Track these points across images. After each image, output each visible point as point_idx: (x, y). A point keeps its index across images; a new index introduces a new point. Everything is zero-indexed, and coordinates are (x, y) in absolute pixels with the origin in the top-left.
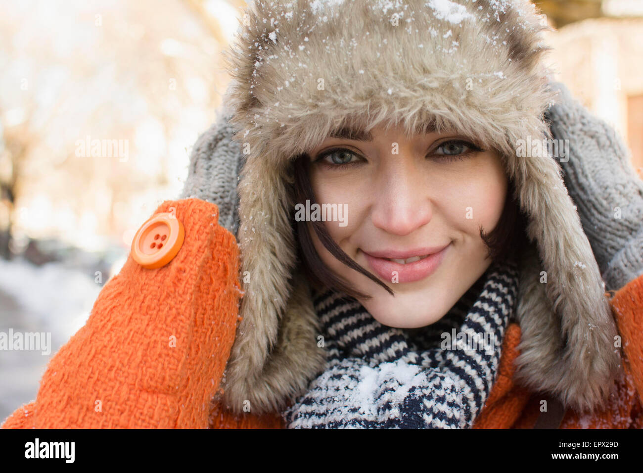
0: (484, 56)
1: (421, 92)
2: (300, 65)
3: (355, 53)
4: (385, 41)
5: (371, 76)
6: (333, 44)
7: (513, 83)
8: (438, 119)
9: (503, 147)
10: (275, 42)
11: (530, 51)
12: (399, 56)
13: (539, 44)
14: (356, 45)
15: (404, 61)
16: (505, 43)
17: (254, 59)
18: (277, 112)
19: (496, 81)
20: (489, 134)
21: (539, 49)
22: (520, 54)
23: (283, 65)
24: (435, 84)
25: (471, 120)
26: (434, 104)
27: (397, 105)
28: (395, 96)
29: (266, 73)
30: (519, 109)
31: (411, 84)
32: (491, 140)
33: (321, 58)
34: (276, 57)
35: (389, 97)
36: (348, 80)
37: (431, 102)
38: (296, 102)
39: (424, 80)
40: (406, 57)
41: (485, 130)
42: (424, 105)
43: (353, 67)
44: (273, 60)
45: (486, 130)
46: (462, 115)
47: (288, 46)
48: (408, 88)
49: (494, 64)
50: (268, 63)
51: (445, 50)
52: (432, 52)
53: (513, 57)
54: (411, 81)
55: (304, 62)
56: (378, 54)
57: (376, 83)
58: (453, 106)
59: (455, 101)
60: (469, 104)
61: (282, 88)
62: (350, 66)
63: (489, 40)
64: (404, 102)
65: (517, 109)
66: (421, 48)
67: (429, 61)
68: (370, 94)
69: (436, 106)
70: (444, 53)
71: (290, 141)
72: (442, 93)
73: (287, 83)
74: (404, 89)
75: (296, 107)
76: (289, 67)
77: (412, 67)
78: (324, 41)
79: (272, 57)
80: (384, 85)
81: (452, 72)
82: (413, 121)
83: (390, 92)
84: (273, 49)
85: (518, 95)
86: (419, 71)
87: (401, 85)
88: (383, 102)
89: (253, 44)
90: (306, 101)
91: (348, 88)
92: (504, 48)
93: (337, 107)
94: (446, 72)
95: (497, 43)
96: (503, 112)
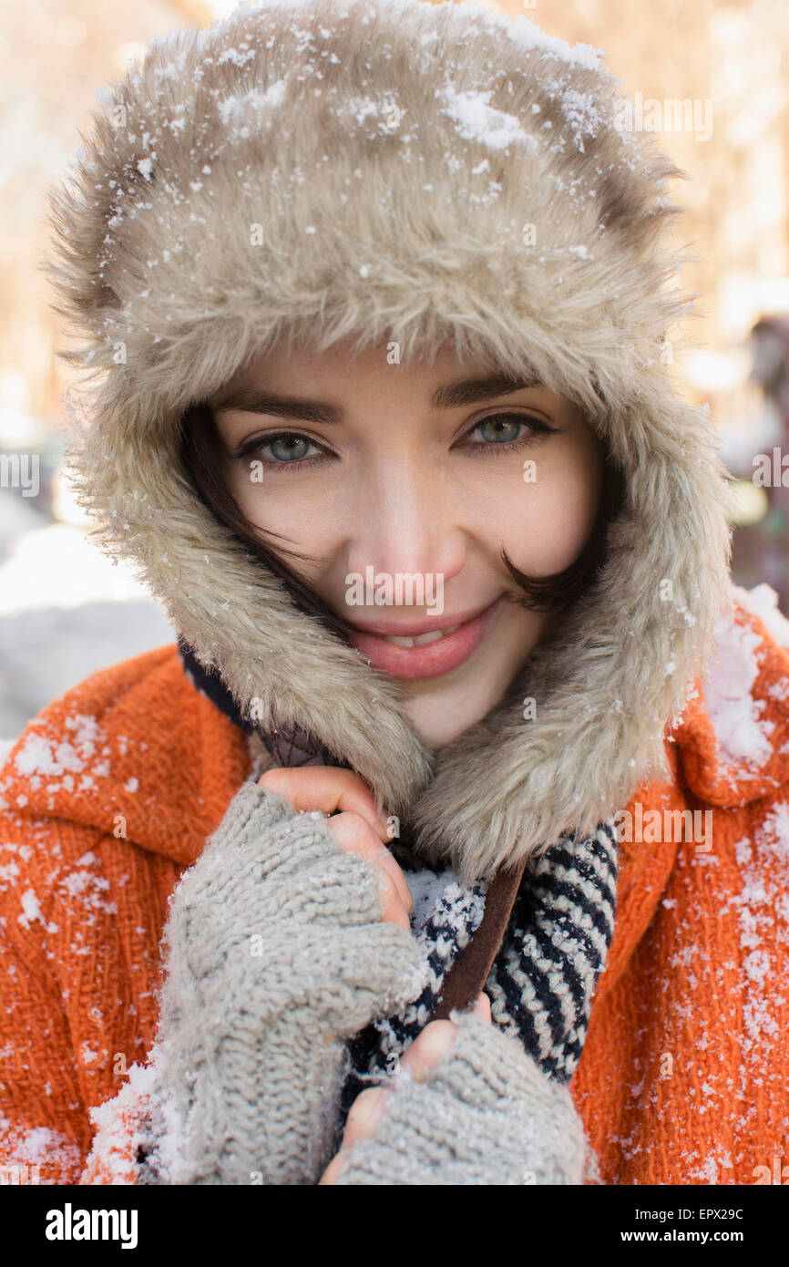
0: (551, 216)
1: (425, 278)
2: (193, 217)
3: (298, 195)
4: (358, 173)
5: (328, 242)
6: (257, 180)
7: (608, 273)
8: (459, 334)
9: (585, 398)
10: (147, 177)
11: (642, 214)
12: (385, 206)
13: (659, 201)
14: (301, 180)
15: (394, 215)
16: (593, 193)
17: (106, 212)
18: (145, 311)
19: (574, 266)
20: (557, 369)
21: (660, 209)
22: (623, 219)
23: (161, 220)
24: (453, 263)
25: (523, 338)
26: (452, 303)
27: (377, 301)
28: (375, 283)
29: (129, 237)
30: (618, 324)
31: (409, 262)
32: (561, 382)
33: (233, 203)
34: (149, 206)
35: (363, 285)
36: (284, 249)
37: (446, 298)
38: (183, 295)
39: (432, 253)
40: (399, 208)
41: (551, 361)
42: (431, 304)
43: (294, 224)
44: (142, 212)
45: (553, 361)
46: (505, 326)
47: (173, 184)
48: (401, 267)
49: (569, 231)
50: (132, 217)
51: (474, 197)
52: (449, 200)
53: (608, 224)
54: (407, 255)
55: (200, 213)
56: (344, 198)
57: (337, 257)
58: (488, 309)
59: (492, 300)
60: (521, 309)
61: (156, 263)
62: (288, 224)
63: (561, 186)
64: (391, 295)
65: (615, 325)
66: (427, 192)
67: (444, 218)
68: (328, 279)
69: (455, 308)
70: (474, 203)
71: (174, 376)
72: (469, 284)
73: (166, 254)
74: (393, 269)
75: (182, 302)
76: (172, 226)
77: (408, 226)
78: (240, 173)
79: (140, 205)
80: (354, 260)
81: (488, 241)
82: (411, 335)
83: (364, 271)
84: (143, 194)
85: (617, 296)
86: (424, 237)
87: (386, 260)
88: (350, 293)
89: (105, 183)
90: (201, 288)
91: (284, 265)
92: (590, 204)
93: (262, 303)
94: (476, 240)
95: (578, 194)
96: (587, 329)
